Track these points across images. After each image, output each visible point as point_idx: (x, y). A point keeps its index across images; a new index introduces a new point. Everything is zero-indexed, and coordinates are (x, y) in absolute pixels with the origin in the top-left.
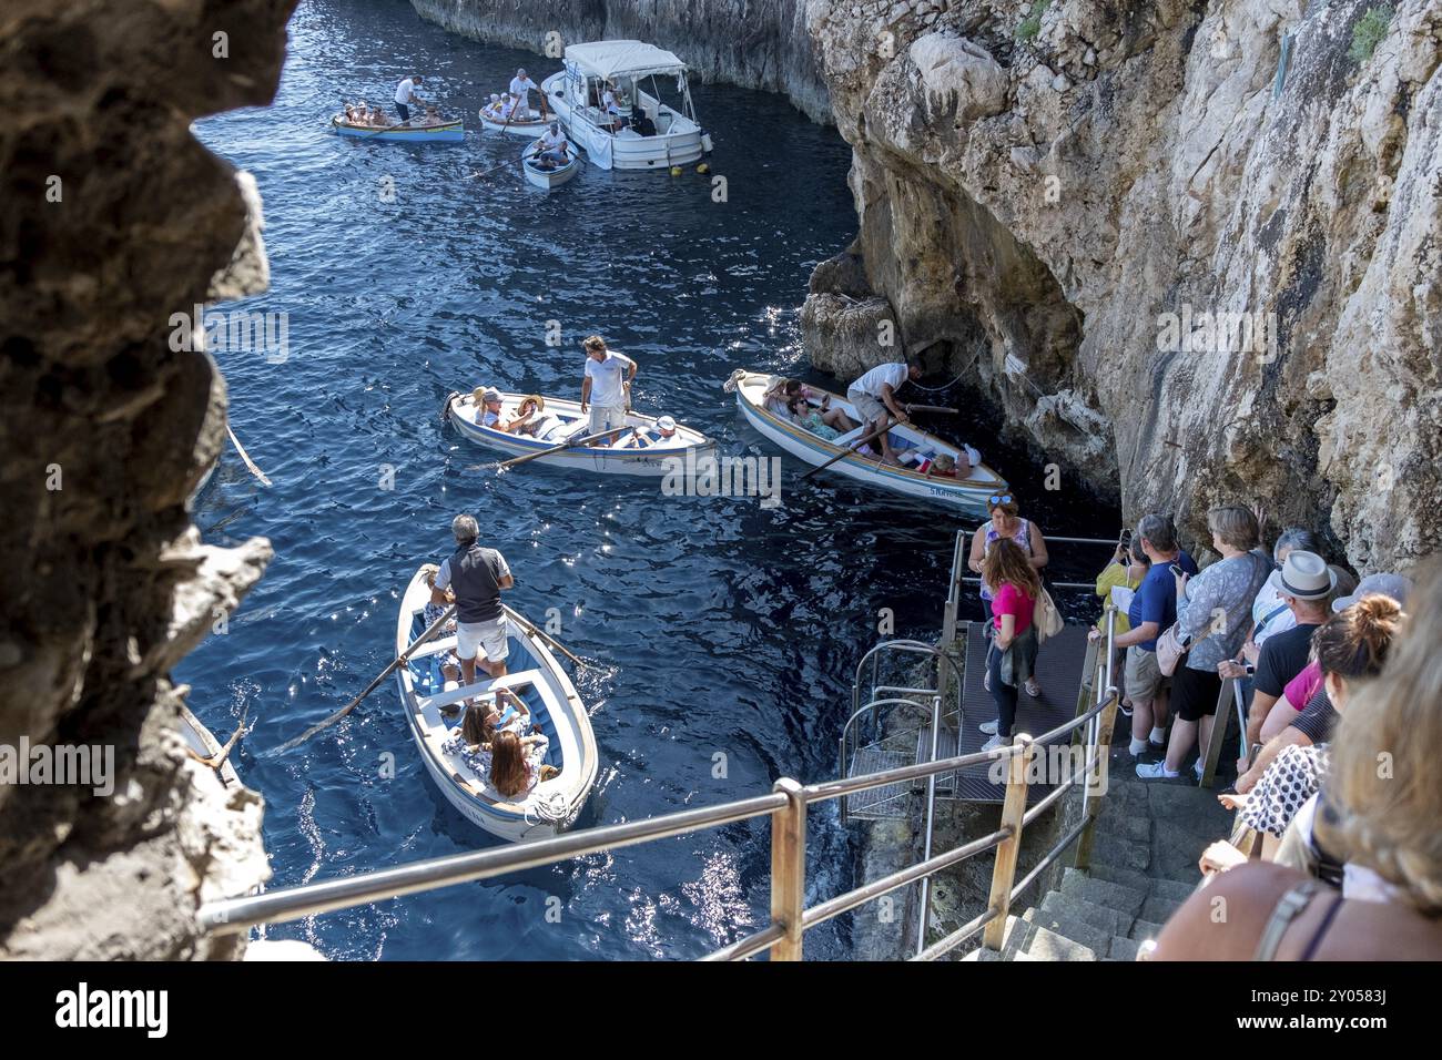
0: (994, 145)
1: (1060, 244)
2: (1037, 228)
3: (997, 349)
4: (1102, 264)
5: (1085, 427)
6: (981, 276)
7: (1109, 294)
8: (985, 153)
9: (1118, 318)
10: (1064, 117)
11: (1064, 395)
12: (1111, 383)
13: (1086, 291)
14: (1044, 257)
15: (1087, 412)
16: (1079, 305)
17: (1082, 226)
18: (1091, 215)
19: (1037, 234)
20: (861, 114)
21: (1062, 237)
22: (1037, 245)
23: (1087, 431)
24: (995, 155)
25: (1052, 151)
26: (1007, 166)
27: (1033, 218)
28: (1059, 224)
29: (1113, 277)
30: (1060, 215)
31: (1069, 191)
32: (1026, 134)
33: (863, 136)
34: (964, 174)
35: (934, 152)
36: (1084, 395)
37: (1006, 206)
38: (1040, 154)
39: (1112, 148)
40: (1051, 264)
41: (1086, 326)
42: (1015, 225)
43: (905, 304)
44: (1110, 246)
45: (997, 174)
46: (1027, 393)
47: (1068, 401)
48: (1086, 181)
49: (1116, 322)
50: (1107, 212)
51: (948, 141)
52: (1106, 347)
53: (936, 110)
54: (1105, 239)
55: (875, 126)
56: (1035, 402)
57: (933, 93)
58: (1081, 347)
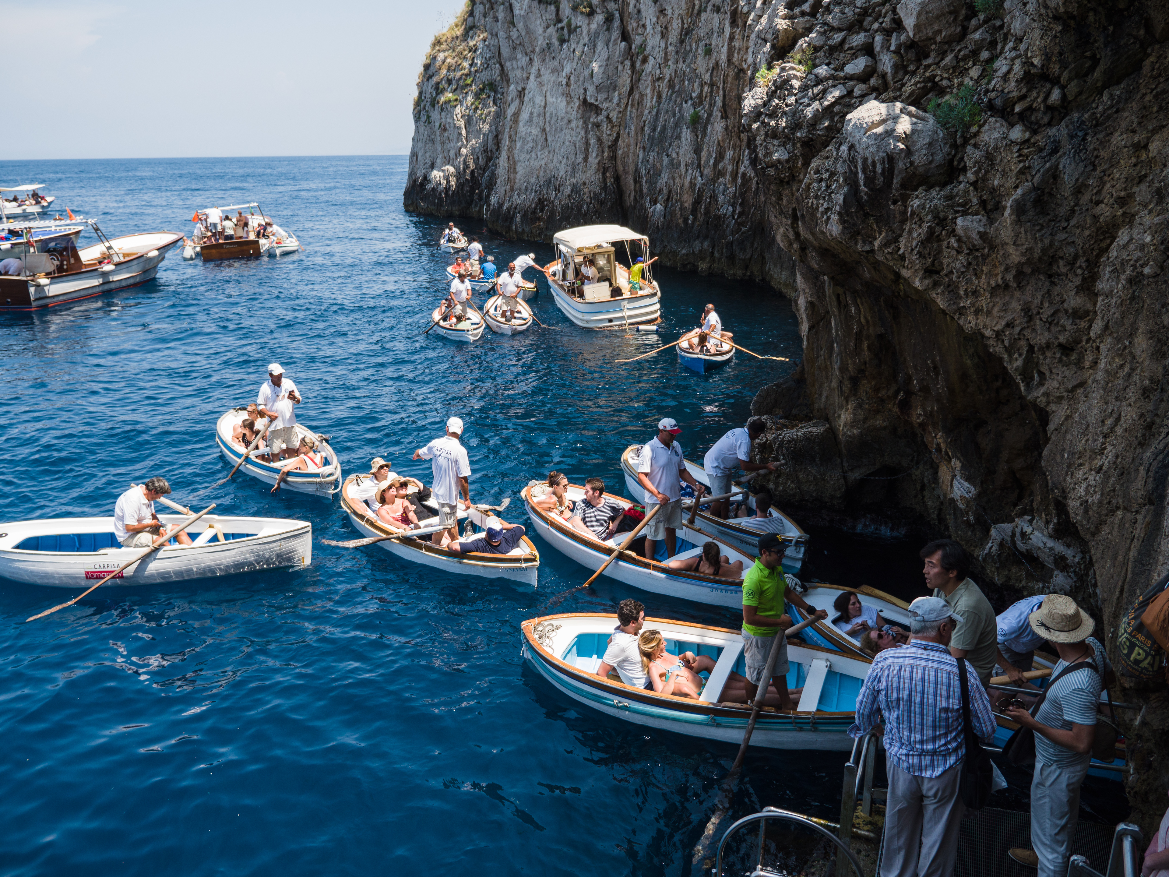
0: (936, 217)
1: (1017, 330)
2: (989, 313)
3: (944, 474)
4: (1072, 350)
5: (1049, 561)
6: (925, 389)
7: (1082, 384)
8: (925, 226)
9: (1096, 411)
10: (1021, 172)
11: (1023, 524)
12: (1087, 490)
13: (1052, 384)
14: (998, 349)
15: (1050, 543)
16: (1042, 401)
17: (1046, 305)
18: (1056, 290)
19: (988, 321)
20: (794, 210)
21: (1020, 321)
22: (988, 333)
23: (1051, 566)
24: (938, 229)
25: (1008, 212)
26: (953, 241)
27: (983, 302)
28: (1016, 306)
29: (1087, 364)
30: (1017, 294)
31: (1029, 262)
32: (975, 201)
33: (797, 234)
34: (903, 258)
35: (870, 239)
36: (1047, 522)
37: (952, 290)
38: (991, 221)
39: (1085, 198)
40: (1006, 356)
41: (1051, 427)
42: (962, 311)
43: (845, 425)
44: (1083, 324)
45: (940, 252)
46: (977, 519)
47: (1029, 530)
48: (1051, 244)
49: (1094, 415)
50: (1078, 281)
51: (884, 220)
52: (1080, 448)
53: (870, 181)
54: (1077, 315)
55: (807, 218)
56: (988, 531)
57: (865, 160)
58: (1045, 452)
